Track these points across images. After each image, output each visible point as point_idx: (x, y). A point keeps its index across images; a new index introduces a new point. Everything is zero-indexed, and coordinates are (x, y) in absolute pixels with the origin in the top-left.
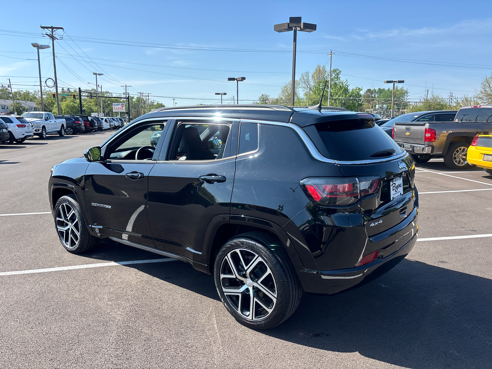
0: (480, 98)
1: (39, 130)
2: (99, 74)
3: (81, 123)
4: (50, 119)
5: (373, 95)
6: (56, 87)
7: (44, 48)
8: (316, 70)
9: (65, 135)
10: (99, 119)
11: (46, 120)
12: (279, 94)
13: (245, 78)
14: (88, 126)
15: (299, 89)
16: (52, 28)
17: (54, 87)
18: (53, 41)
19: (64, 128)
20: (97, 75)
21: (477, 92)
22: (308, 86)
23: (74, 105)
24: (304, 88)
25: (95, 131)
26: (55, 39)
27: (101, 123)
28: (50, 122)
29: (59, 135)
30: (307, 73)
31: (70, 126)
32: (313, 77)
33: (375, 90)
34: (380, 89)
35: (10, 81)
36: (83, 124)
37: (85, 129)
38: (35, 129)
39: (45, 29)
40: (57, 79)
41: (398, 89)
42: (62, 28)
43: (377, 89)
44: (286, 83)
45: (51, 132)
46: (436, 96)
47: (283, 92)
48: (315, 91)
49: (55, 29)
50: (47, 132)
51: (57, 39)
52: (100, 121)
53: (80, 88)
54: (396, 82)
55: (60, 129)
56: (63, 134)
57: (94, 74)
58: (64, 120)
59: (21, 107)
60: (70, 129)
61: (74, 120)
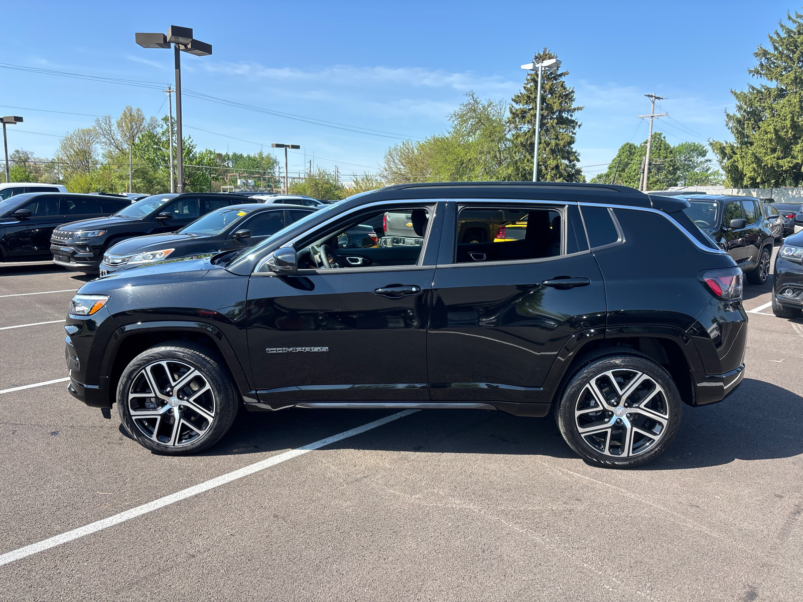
0: (384, 176)
5: (226, 164)
8: (125, 114)
12: (57, 151)
13: (22, 118)
15: (97, 145)
21: (381, 168)
22: (111, 142)
24: (103, 144)
30: (108, 120)
32: (119, 125)
33: (227, 155)
34: (235, 154)
41: (264, 156)
43: (231, 154)
44: (68, 133)
46: (323, 171)
47: (64, 147)
48: (135, 152)
54: (288, 146)
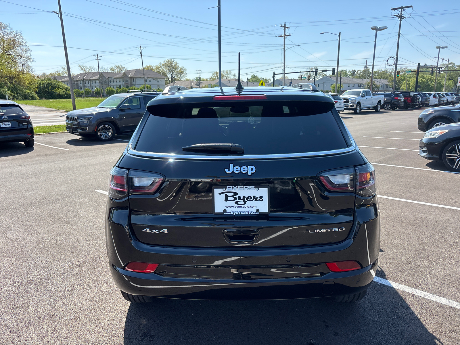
1: (353, 106)
2: (443, 48)
3: (400, 99)
4: (367, 96)
6: (396, 65)
7: (382, 30)
9: (380, 111)
10: (425, 95)
11: (363, 96)
14: (409, 101)
16: (402, 8)
17: (394, 65)
18: (401, 21)
19: (381, 103)
20: (441, 49)
23: (422, 81)
25: (420, 107)
26: (403, 18)
27: (427, 99)
28: (366, 98)
29: (374, 111)
31: (389, 102)
35: (367, 62)
36: (403, 100)
37: (404, 105)
38: (351, 105)
39: (395, 10)
40: (398, 56)
42: (411, 7)
45: (366, 107)
49: (404, 9)
50: (361, 107)
51: (405, 18)
52: (426, 96)
53: (419, 64)
55: (376, 105)
56: (379, 109)
57: (437, 48)
58: (383, 96)
59: (374, 85)
60: (389, 105)
61: (393, 96)
